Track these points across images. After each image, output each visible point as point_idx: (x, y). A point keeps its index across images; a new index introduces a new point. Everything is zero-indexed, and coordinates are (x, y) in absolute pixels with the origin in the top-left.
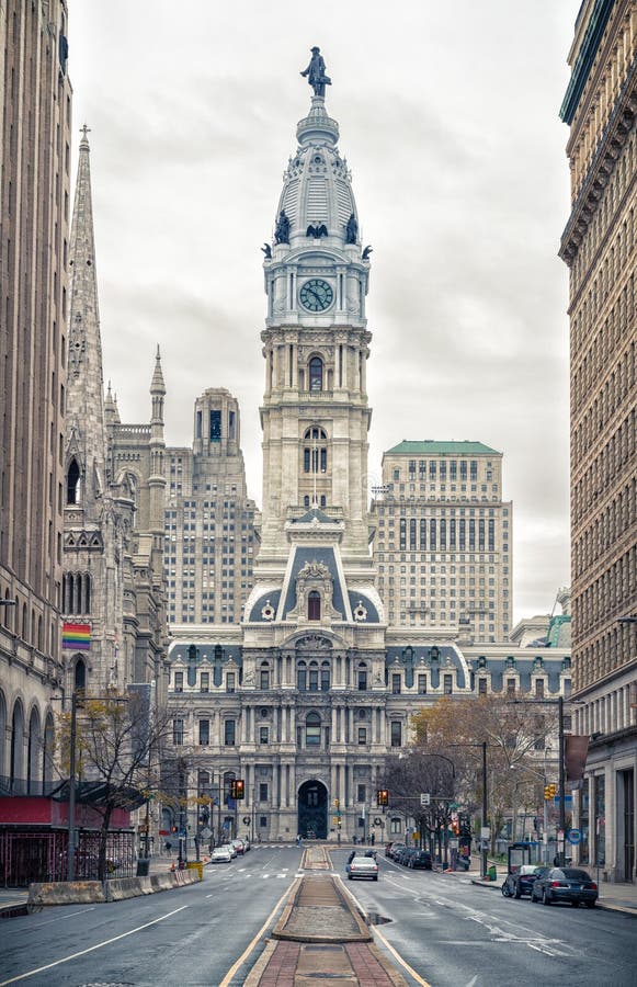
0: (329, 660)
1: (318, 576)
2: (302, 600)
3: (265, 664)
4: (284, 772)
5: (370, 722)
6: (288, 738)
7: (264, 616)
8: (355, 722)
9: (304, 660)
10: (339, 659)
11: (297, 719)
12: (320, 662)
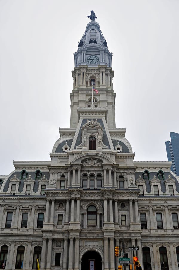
0: (101, 173)
1: (95, 127)
2: (85, 139)
3: (63, 176)
4: (71, 243)
5: (128, 210)
6: (75, 220)
7: (64, 150)
8: (118, 211)
9: (87, 173)
10: (107, 171)
11: (81, 208)
12: (96, 174)
